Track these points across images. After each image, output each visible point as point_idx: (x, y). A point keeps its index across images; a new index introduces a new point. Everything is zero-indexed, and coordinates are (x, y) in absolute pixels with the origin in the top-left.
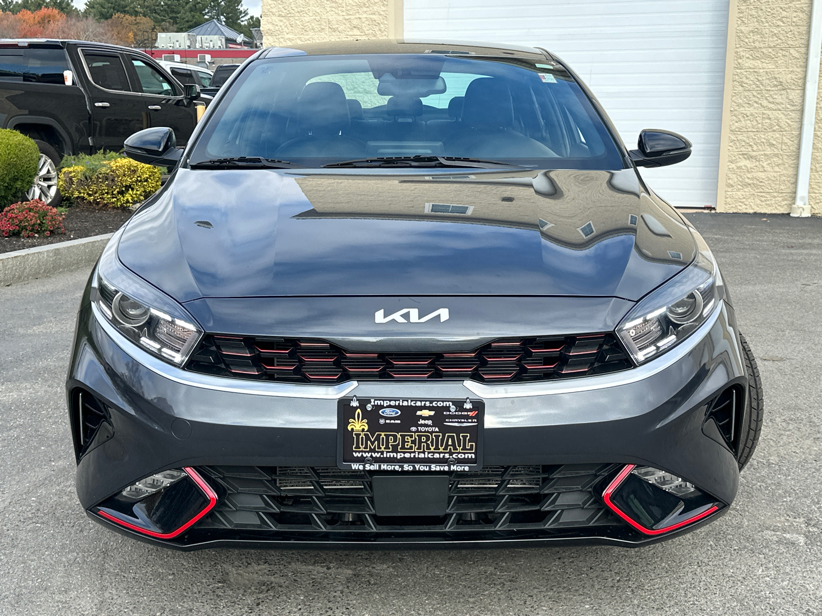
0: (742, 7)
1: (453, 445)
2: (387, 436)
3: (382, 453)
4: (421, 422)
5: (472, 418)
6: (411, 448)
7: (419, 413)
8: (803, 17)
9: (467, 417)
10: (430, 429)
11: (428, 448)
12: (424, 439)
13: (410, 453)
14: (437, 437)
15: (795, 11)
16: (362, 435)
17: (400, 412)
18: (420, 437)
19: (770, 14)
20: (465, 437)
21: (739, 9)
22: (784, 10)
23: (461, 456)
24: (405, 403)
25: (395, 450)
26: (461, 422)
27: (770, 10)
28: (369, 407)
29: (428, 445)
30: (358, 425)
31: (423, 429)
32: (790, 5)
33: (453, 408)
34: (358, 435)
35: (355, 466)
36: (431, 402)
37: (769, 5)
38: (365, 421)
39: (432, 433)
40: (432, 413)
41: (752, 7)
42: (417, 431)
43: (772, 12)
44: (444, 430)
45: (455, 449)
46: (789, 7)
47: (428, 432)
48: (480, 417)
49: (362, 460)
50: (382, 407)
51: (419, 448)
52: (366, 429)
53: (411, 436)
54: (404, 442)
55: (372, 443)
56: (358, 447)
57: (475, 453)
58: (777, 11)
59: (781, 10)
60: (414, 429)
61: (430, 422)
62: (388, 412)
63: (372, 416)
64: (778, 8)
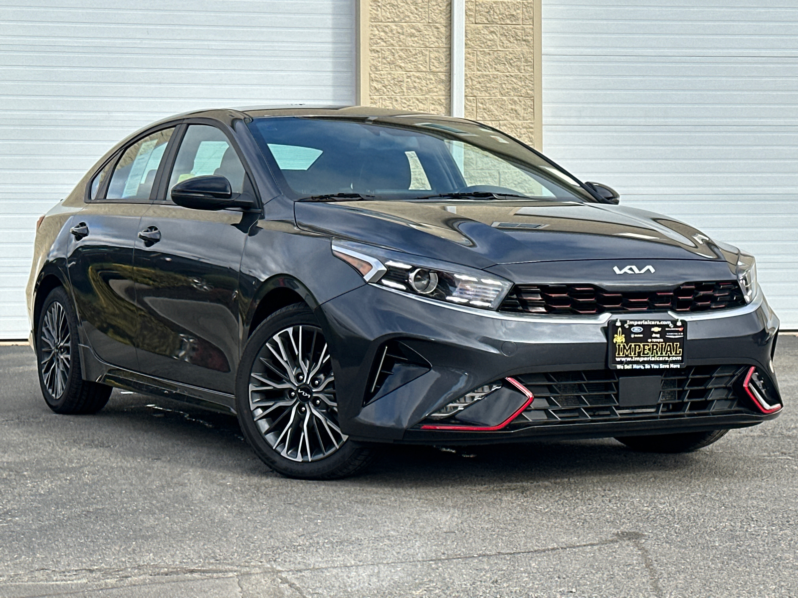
0: (375, 97)
1: (670, 351)
2: (635, 346)
3: (632, 357)
4: (654, 335)
5: (680, 332)
6: (648, 354)
7: (653, 329)
8: (441, 110)
9: (678, 331)
10: (658, 340)
11: (657, 354)
12: (655, 347)
13: (647, 357)
14: (662, 345)
15: (433, 104)
16: (622, 345)
17: (642, 329)
18: (653, 345)
19: (405, 106)
20: (677, 345)
21: (371, 99)
22: (421, 102)
23: (674, 359)
24: (646, 323)
25: (639, 356)
26: (675, 335)
27: (406, 102)
28: (626, 326)
29: (657, 351)
30: (619, 339)
31: (654, 340)
32: (427, 96)
33: (671, 325)
34: (619, 346)
35: (619, 367)
36: (660, 322)
37: (404, 95)
38: (624, 336)
39: (659, 343)
40: (660, 329)
41: (386, 97)
42: (652, 342)
43: (408, 103)
44: (666, 340)
45: (671, 354)
46: (426, 99)
47: (657, 342)
48: (685, 332)
49: (621, 363)
50: (633, 326)
51: (652, 354)
52: (624, 341)
53: (648, 345)
54: (644, 349)
55: (627, 351)
56: (619, 354)
57: (682, 356)
58: (413, 103)
59: (417, 102)
60: (650, 340)
61: (658, 336)
62: (636, 329)
63: (627, 332)
64: (414, 100)
